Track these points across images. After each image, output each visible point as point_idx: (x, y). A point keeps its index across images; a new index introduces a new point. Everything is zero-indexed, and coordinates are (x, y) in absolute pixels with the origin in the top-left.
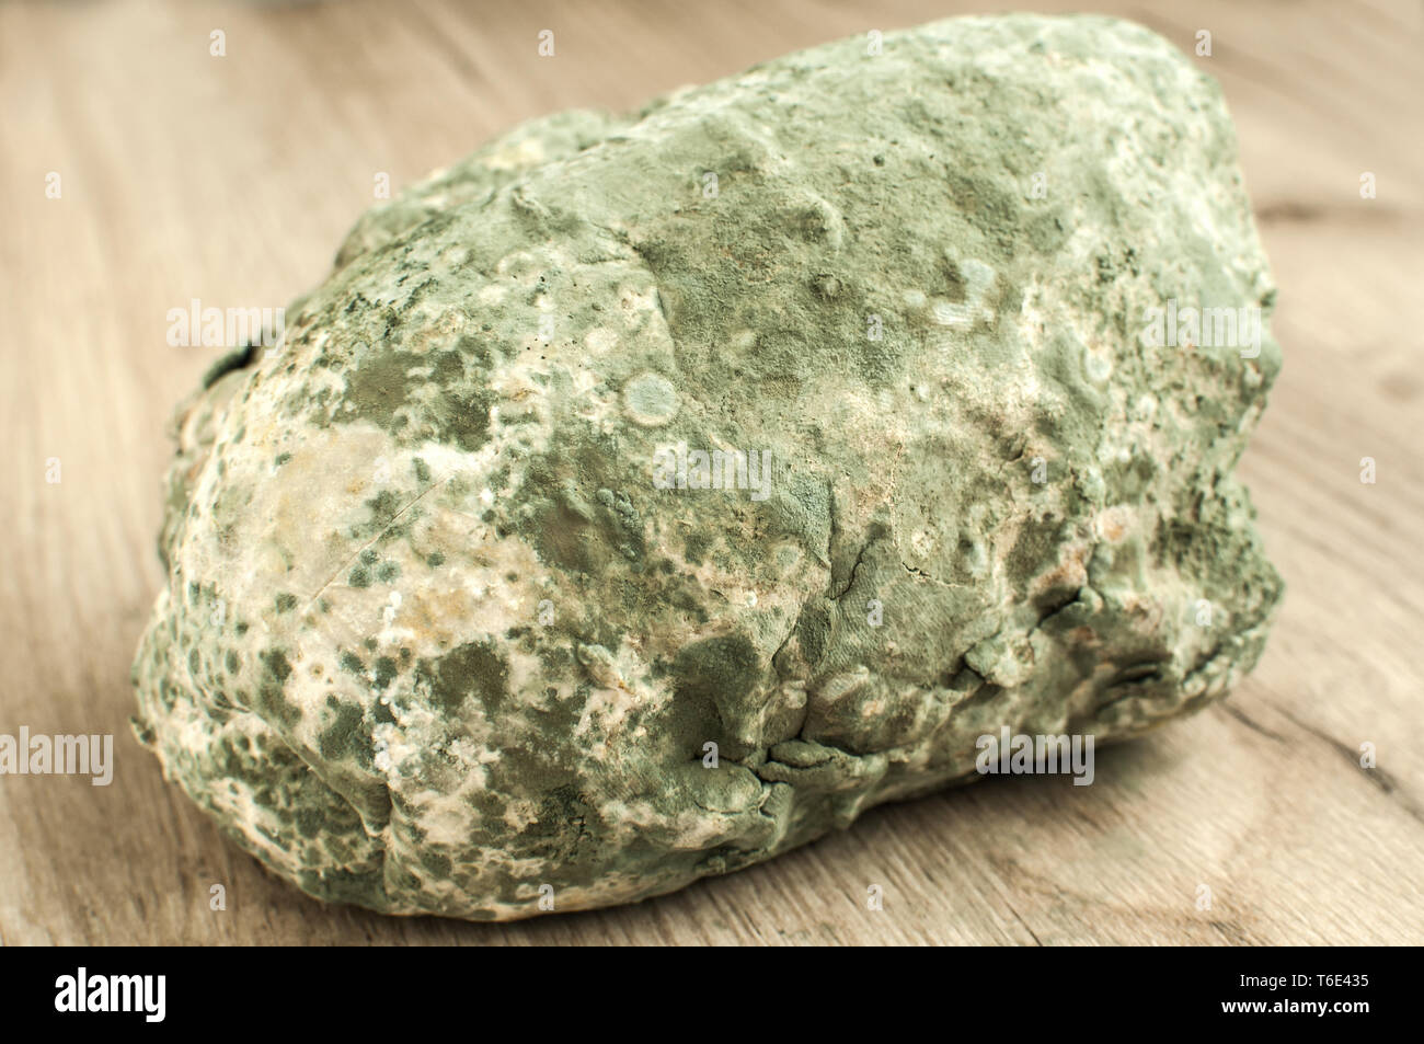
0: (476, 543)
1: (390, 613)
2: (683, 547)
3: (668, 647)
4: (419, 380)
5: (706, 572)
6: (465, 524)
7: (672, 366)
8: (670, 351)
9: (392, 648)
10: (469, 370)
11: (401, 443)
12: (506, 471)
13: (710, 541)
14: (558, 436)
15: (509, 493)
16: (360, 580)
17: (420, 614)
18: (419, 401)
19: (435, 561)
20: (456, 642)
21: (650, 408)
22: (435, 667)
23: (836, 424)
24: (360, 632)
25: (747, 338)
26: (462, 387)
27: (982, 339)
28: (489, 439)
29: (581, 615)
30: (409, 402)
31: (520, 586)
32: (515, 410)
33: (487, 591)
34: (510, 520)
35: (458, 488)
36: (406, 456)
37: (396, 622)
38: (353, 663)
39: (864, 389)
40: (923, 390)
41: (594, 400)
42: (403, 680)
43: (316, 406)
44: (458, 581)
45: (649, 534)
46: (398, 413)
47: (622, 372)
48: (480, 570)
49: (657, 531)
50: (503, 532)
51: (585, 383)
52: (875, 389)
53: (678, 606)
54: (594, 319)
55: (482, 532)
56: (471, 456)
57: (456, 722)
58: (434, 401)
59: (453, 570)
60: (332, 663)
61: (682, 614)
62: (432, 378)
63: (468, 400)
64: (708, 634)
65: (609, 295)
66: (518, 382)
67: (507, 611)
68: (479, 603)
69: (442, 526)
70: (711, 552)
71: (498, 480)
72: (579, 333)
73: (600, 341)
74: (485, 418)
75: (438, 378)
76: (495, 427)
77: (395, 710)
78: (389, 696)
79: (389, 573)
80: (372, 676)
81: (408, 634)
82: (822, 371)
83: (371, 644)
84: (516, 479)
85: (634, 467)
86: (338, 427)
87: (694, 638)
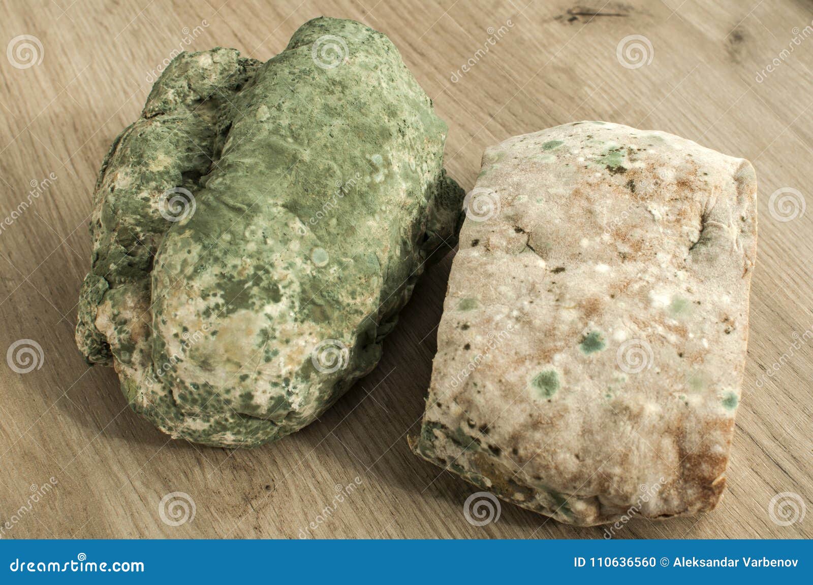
0: (296, 330)
1: (282, 364)
2: (350, 297)
3: (354, 326)
4: (250, 288)
5: (359, 300)
6: (291, 326)
7: (319, 242)
8: (315, 237)
9: (286, 373)
10: (264, 277)
11: (257, 311)
12: (293, 302)
13: (356, 290)
14: (302, 284)
15: (297, 309)
16: (268, 360)
17: (291, 359)
18: (255, 295)
19: (287, 342)
20: (303, 362)
21: (322, 260)
22: (300, 372)
23: (369, 234)
24: (275, 374)
25: (334, 222)
26: (264, 284)
27: (389, 180)
28: (282, 295)
29: (333, 333)
30: (251, 297)
31: (313, 335)
32: (285, 282)
33: (306, 342)
34: (302, 318)
35: (282, 316)
36: (261, 315)
37: (285, 366)
38: (275, 384)
39: (371, 218)
40: (383, 208)
41: (305, 266)
42: (293, 381)
43: (216, 311)
44: (297, 344)
45: (341, 299)
46: (250, 301)
47: (307, 253)
48: (301, 338)
49: (342, 296)
50: (302, 322)
51: (299, 261)
52: (373, 216)
53: (354, 314)
54: (288, 239)
55: (296, 326)
56: (280, 304)
57: (310, 383)
58: (259, 292)
59: (294, 342)
60: (268, 387)
61: (356, 315)
62: (253, 285)
63: (269, 286)
64: (364, 316)
65: (286, 228)
66: (282, 274)
67: (314, 344)
68: (305, 346)
69: (284, 330)
70: (357, 293)
71: (292, 307)
72: (286, 247)
73: (295, 245)
74: (278, 290)
75: (256, 284)
76: (282, 291)
77: (293, 390)
78: (290, 388)
79: (276, 353)
80: (284, 385)
81: (290, 367)
82: (358, 219)
83: (279, 376)
84: (297, 304)
85: (327, 281)
86: (231, 315)
87: (361, 320)
